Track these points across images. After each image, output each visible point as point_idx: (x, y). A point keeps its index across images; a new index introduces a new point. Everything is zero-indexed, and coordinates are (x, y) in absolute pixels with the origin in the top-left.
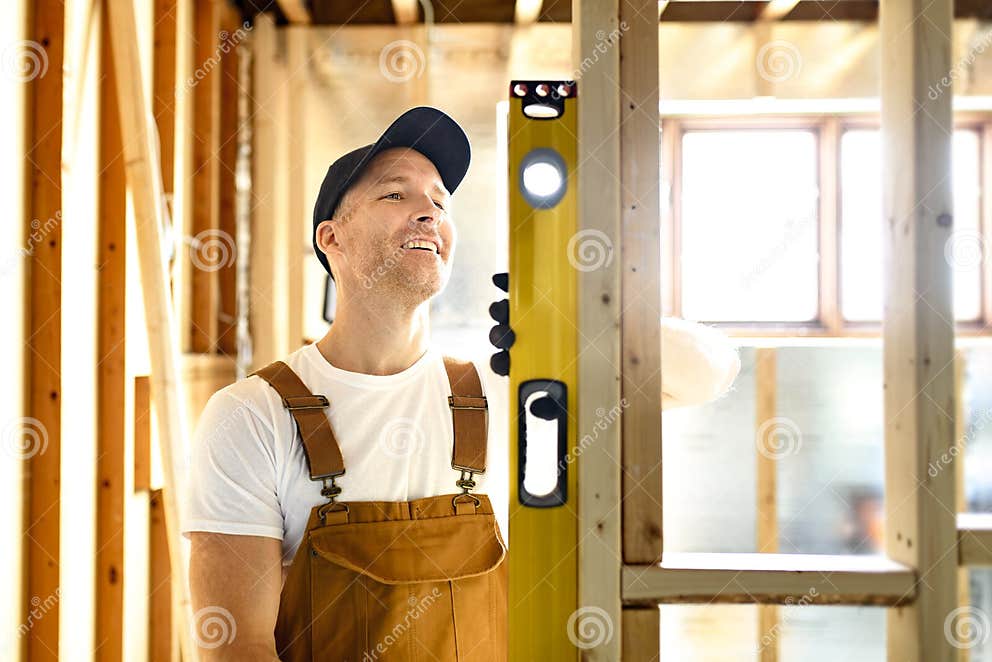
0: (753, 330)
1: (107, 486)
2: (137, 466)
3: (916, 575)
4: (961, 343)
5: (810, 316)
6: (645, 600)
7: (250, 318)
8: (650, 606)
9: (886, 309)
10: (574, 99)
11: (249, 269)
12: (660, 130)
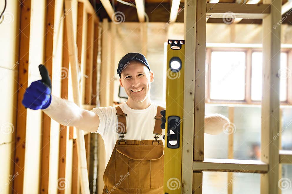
0: (228, 102)
1: (62, 137)
2: (70, 133)
3: (268, 166)
4: (282, 107)
5: (243, 99)
6: (199, 170)
7: (100, 96)
8: (200, 172)
9: (263, 98)
10: (184, 45)
11: (100, 83)
12: (206, 50)
